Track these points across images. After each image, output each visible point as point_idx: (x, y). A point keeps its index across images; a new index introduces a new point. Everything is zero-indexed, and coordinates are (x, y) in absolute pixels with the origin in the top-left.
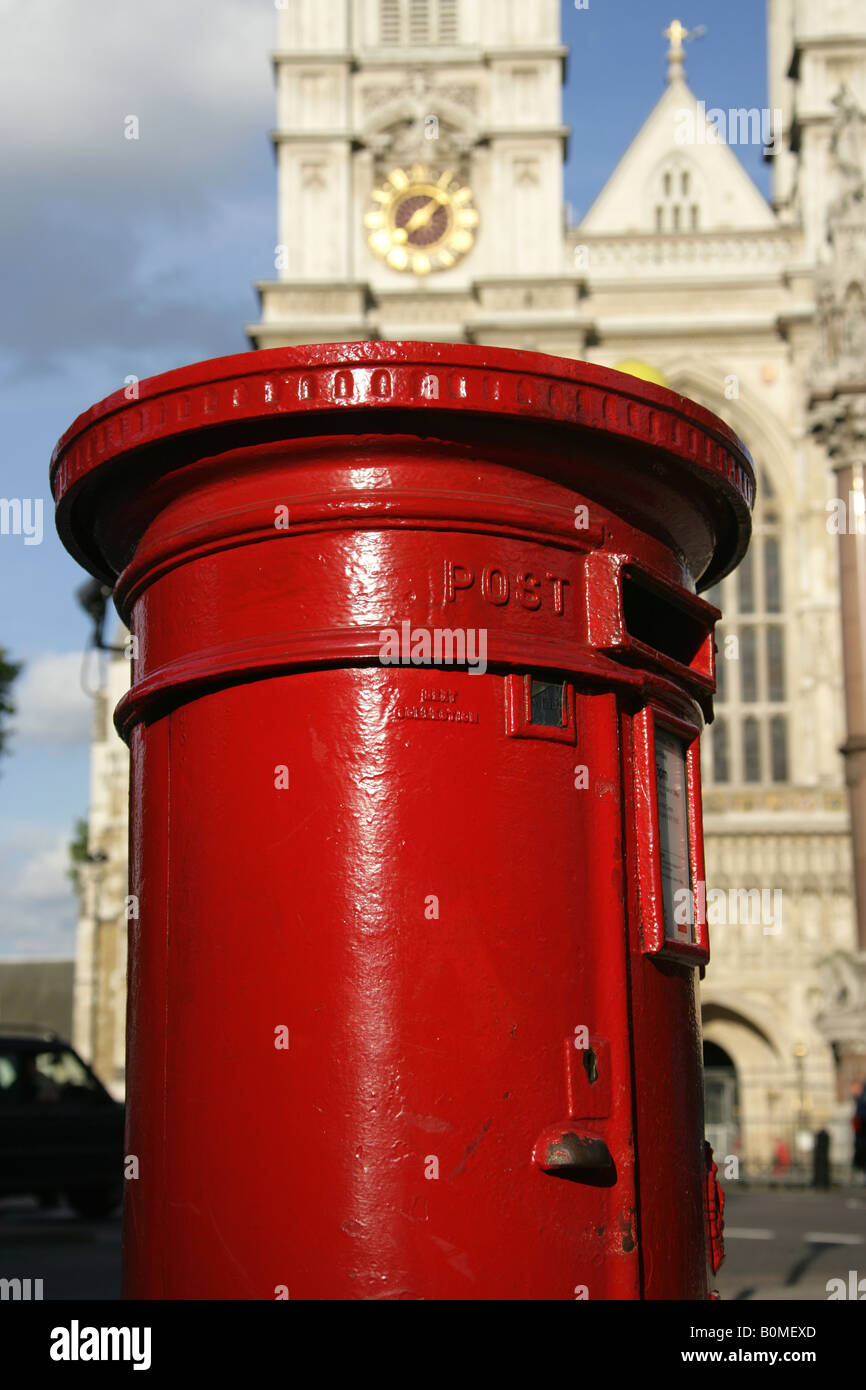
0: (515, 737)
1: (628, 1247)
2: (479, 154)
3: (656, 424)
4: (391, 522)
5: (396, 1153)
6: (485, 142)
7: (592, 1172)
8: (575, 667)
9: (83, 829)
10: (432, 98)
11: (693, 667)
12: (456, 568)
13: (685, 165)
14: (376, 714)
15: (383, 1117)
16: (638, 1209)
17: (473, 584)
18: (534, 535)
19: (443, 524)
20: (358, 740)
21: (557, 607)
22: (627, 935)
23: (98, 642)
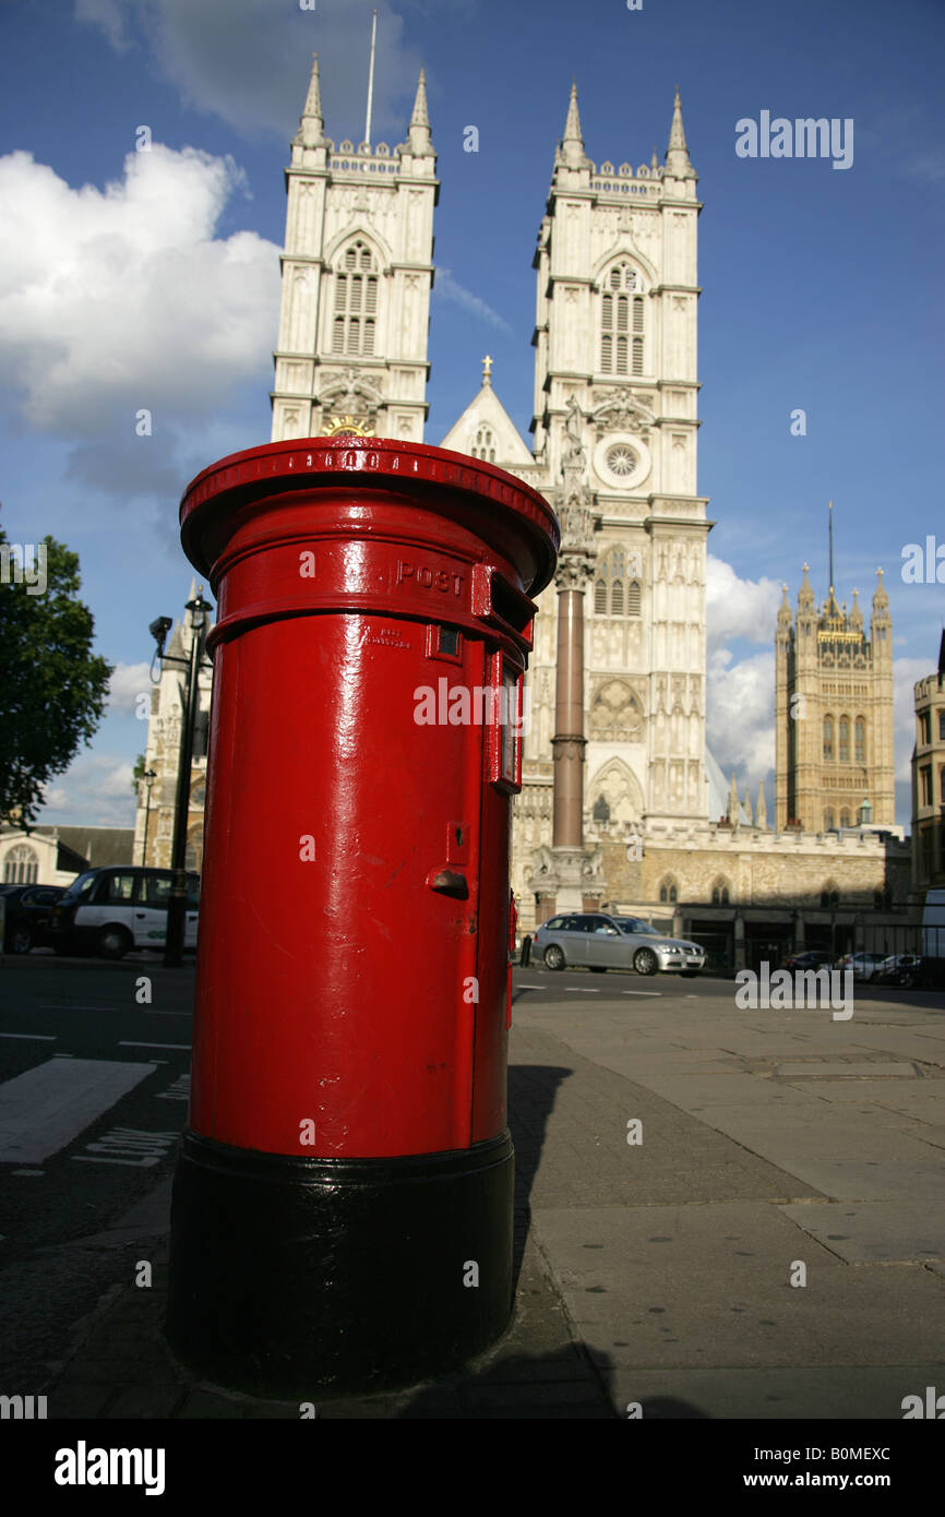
0: (430, 658)
1: (472, 932)
2: (380, 412)
3: (515, 499)
4: (371, 537)
5: (356, 873)
6: (384, 407)
7: (456, 892)
8: (466, 624)
9: (142, 760)
10: (356, 382)
11: (523, 635)
12: (404, 565)
13: (489, 429)
14: (356, 640)
15: (348, 856)
16: (478, 913)
17: (413, 575)
18: (447, 551)
19: (400, 540)
20: (346, 653)
21: (457, 592)
22: (482, 772)
23: (160, 654)
